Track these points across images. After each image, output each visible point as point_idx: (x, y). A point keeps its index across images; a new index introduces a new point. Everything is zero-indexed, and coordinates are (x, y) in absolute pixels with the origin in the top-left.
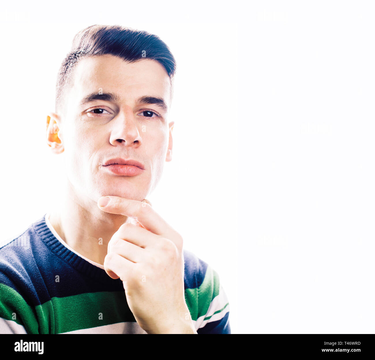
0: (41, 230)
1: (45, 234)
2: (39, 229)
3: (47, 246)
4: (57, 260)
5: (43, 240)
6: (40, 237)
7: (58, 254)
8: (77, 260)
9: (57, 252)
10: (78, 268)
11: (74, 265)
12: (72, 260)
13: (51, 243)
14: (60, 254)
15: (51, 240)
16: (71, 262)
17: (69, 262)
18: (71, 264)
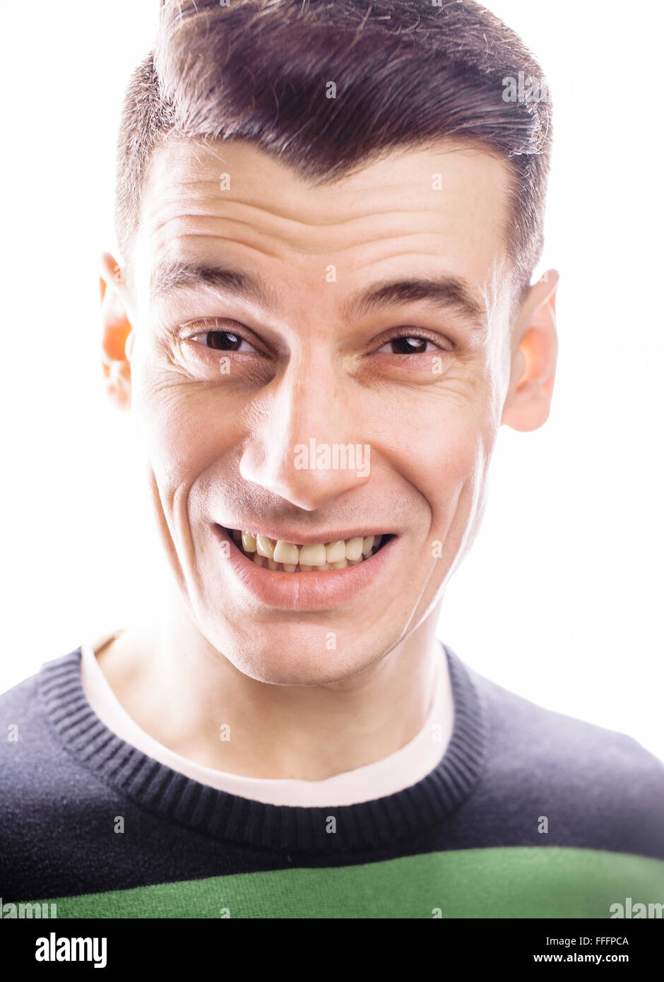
7: (83, 756)
8: (144, 772)
9: (80, 750)
10: (146, 798)
11: (130, 789)
12: (126, 771)
13: (67, 722)
14: (89, 758)
15: (70, 714)
16: (121, 783)
17: (114, 779)
18: (119, 787)
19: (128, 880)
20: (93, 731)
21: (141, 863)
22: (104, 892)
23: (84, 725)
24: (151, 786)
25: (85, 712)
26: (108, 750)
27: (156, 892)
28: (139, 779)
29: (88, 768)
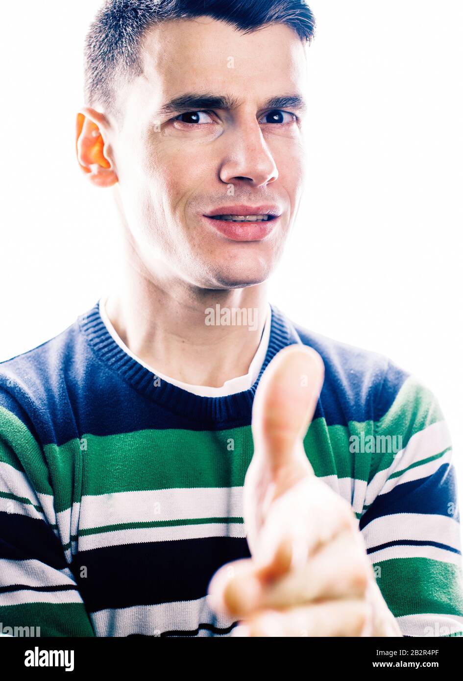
0: (90, 325)
1: (95, 332)
2: (86, 324)
3: (94, 350)
4: (105, 373)
5: (89, 342)
6: (85, 337)
7: (110, 363)
8: (140, 374)
9: (109, 359)
10: (140, 386)
11: (132, 381)
12: (131, 372)
13: (101, 345)
14: (113, 364)
15: (102, 341)
16: (128, 377)
17: (125, 376)
18: (127, 380)
19: (129, 428)
20: (116, 351)
21: (135, 419)
22: (117, 434)
23: (110, 347)
24: (143, 381)
25: (110, 340)
26: (122, 361)
27: (142, 434)
28: (137, 377)
29: (112, 369)
